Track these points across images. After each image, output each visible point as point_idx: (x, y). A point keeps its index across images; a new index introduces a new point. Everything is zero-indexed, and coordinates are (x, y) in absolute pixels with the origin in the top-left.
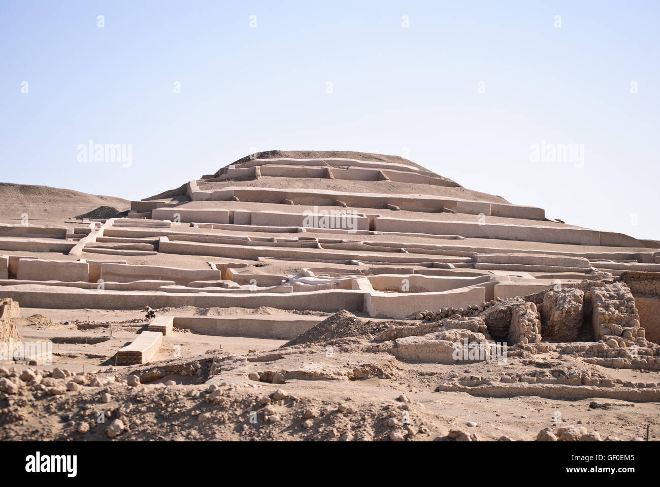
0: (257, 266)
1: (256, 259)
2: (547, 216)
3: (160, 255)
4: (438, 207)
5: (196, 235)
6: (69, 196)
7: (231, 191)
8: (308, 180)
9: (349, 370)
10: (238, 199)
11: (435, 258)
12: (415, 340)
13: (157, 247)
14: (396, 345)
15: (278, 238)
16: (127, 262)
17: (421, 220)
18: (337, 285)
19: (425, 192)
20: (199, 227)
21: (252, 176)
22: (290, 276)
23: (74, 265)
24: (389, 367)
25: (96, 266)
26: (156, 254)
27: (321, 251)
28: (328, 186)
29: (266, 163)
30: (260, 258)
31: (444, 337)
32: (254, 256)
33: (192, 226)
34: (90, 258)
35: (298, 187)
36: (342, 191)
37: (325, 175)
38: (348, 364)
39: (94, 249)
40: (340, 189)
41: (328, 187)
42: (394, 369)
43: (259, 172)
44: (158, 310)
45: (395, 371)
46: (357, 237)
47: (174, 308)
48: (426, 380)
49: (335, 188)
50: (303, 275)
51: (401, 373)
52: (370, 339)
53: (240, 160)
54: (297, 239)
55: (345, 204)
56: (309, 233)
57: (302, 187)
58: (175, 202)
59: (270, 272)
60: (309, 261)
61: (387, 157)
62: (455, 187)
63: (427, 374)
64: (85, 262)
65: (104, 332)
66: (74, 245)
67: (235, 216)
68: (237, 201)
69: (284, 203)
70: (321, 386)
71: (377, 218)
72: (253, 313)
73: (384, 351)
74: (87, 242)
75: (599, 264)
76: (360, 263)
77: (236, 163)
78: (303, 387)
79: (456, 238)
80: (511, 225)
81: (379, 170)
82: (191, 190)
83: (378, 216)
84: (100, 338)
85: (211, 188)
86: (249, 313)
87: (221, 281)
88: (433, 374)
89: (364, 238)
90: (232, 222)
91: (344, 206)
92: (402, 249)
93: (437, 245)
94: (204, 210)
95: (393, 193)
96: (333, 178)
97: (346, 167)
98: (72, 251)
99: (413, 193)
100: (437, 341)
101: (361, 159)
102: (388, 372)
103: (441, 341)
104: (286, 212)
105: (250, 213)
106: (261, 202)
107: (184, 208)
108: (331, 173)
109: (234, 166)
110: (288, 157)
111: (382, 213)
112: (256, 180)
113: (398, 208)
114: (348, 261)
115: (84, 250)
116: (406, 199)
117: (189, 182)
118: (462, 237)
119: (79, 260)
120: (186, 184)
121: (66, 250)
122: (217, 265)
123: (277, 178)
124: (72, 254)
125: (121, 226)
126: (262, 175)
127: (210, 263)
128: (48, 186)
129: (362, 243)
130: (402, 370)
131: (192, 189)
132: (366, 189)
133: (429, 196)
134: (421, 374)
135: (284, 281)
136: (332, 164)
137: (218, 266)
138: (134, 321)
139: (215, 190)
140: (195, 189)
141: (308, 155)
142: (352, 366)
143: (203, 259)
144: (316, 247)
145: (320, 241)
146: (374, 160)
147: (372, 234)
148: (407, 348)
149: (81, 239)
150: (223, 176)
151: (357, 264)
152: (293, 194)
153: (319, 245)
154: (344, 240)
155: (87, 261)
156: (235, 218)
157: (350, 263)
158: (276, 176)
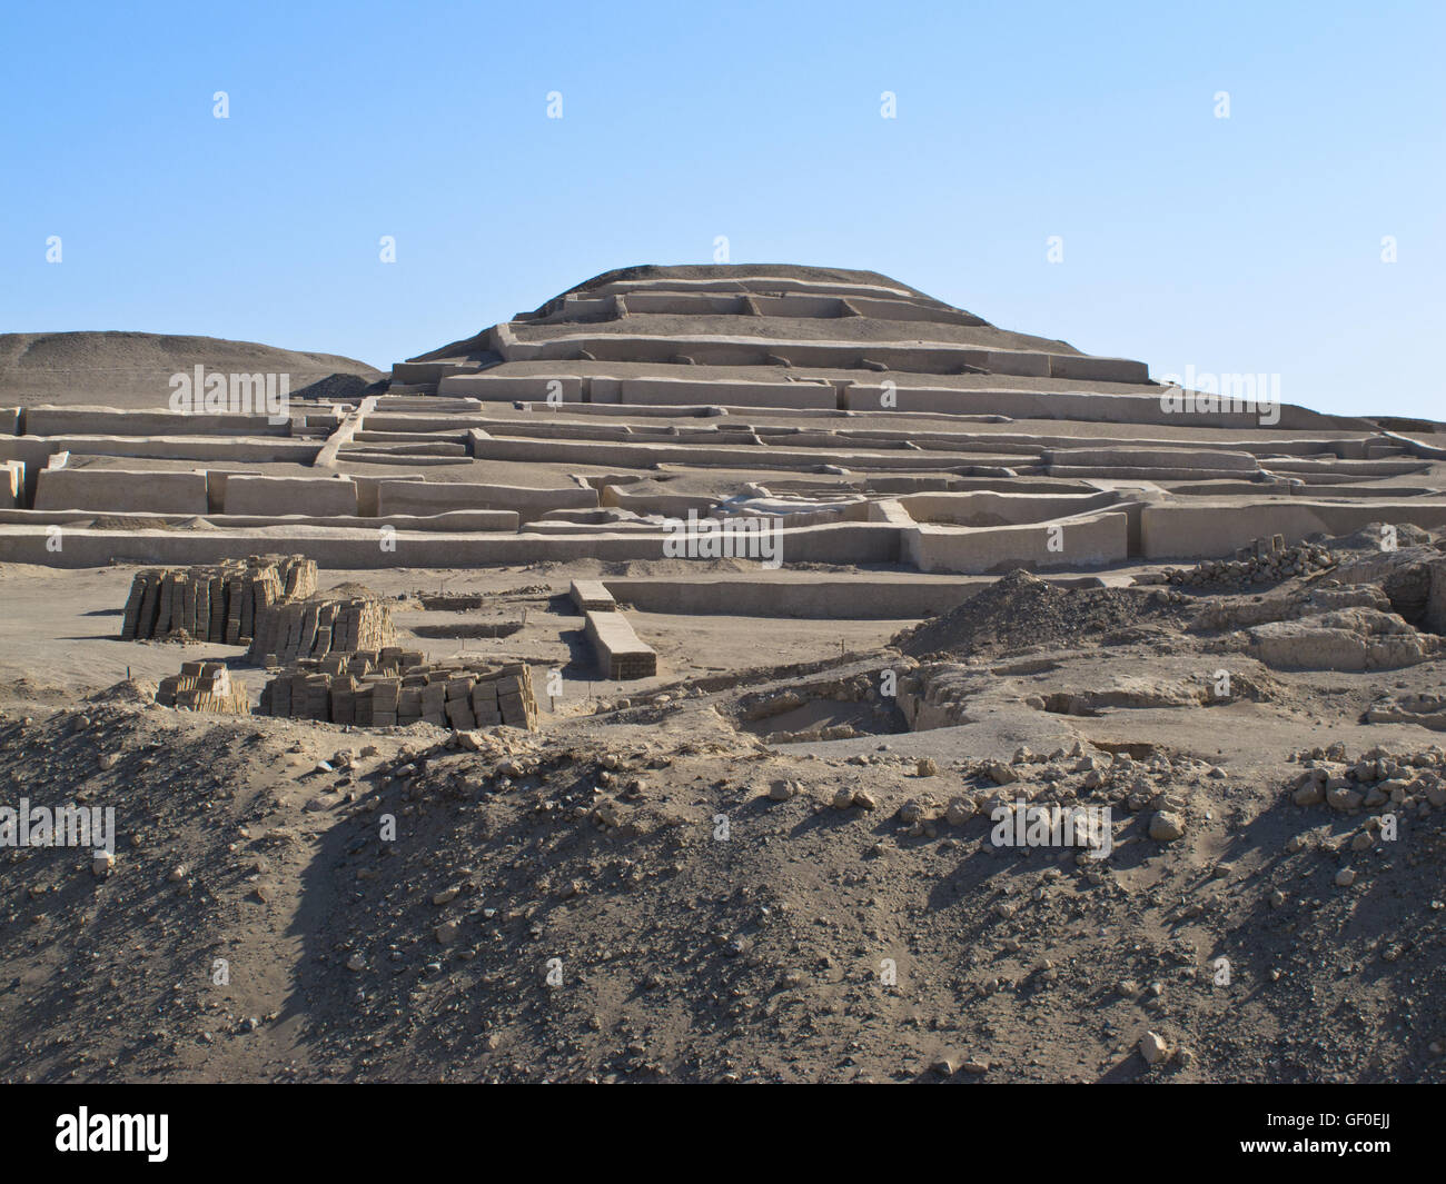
0: (659, 479)
1: (653, 468)
2: (1152, 376)
3: (479, 464)
4: (954, 364)
5: (532, 425)
6: (253, 354)
7: (577, 341)
8: (715, 319)
9: (1199, 688)
10: (593, 357)
11: (976, 459)
12: (1287, 629)
13: (471, 447)
14: (1254, 640)
15: (683, 427)
16: (423, 477)
17: (930, 389)
18: (841, 514)
19: (927, 336)
20: (533, 410)
21: (609, 314)
22: (724, 497)
23: (330, 485)
24: (1264, 680)
25: (369, 486)
26: (471, 462)
27: (763, 449)
28: (753, 329)
29: (633, 289)
30: (660, 465)
31: (1338, 624)
32: (648, 461)
33: (519, 407)
34: (355, 471)
35: (698, 334)
36: (778, 338)
37: (743, 308)
38: (1193, 677)
39: (358, 454)
40: (774, 335)
41: (752, 331)
42: (1272, 684)
43: (622, 305)
44: (531, 567)
45: (1275, 687)
46: (822, 423)
47: (560, 564)
48: (1333, 704)
49: (765, 333)
50: (750, 494)
51: (1286, 690)
52: (1180, 627)
53: (584, 284)
54: (716, 428)
55: (788, 362)
56: (734, 417)
57: (705, 333)
58: (476, 365)
59: (686, 491)
60: (748, 469)
61: (852, 273)
62: (979, 325)
63: (1331, 691)
64: (349, 480)
65: (501, 613)
66: (321, 448)
67: (592, 388)
68: (590, 359)
69: (675, 362)
70: (1171, 718)
71: (852, 386)
72: (709, 568)
73: (1235, 651)
74: (341, 442)
75: (1274, 463)
76: (845, 471)
77: (575, 289)
78: (1141, 721)
79: (995, 421)
80: (1093, 394)
81: (839, 297)
82: (502, 342)
83: (851, 383)
84: (505, 626)
85: (539, 338)
86: (701, 569)
87: (600, 510)
88: (1341, 691)
89: (835, 423)
90: (586, 398)
91: (786, 366)
92: (908, 442)
93: (970, 434)
94: (535, 377)
95: (870, 339)
96: (759, 313)
97: (780, 294)
98: (320, 458)
99: (904, 339)
100: (1328, 631)
101: (806, 280)
102: (1264, 690)
103: (1334, 629)
104: (683, 378)
105: (621, 383)
106: (634, 360)
107: (497, 374)
108: (754, 305)
109: (576, 295)
110: (673, 277)
111: (856, 376)
112: (619, 321)
113: (885, 367)
114: (819, 466)
115: (338, 457)
116: (896, 350)
117: (495, 326)
118: (1009, 419)
119: (337, 476)
120: (488, 330)
121: (308, 458)
122: (587, 479)
123: (657, 316)
124: (320, 466)
125: (389, 410)
126: (629, 312)
127: (575, 476)
128: (211, 336)
129: (834, 432)
130: (1286, 685)
131: (504, 339)
132: (822, 333)
133: (936, 343)
134: (1322, 692)
135: (714, 506)
136: (754, 287)
137: (590, 481)
138: (525, 591)
139: (547, 341)
140: (509, 339)
141: (709, 273)
142: (1202, 681)
143: (559, 470)
144: (752, 442)
145: (758, 431)
146: (829, 279)
147: (845, 415)
148: (1275, 645)
149: (331, 438)
150: (557, 314)
151: (839, 473)
152: (690, 344)
153: (758, 438)
154: (801, 429)
155: (352, 478)
156: (592, 392)
157: (822, 471)
158: (654, 313)
